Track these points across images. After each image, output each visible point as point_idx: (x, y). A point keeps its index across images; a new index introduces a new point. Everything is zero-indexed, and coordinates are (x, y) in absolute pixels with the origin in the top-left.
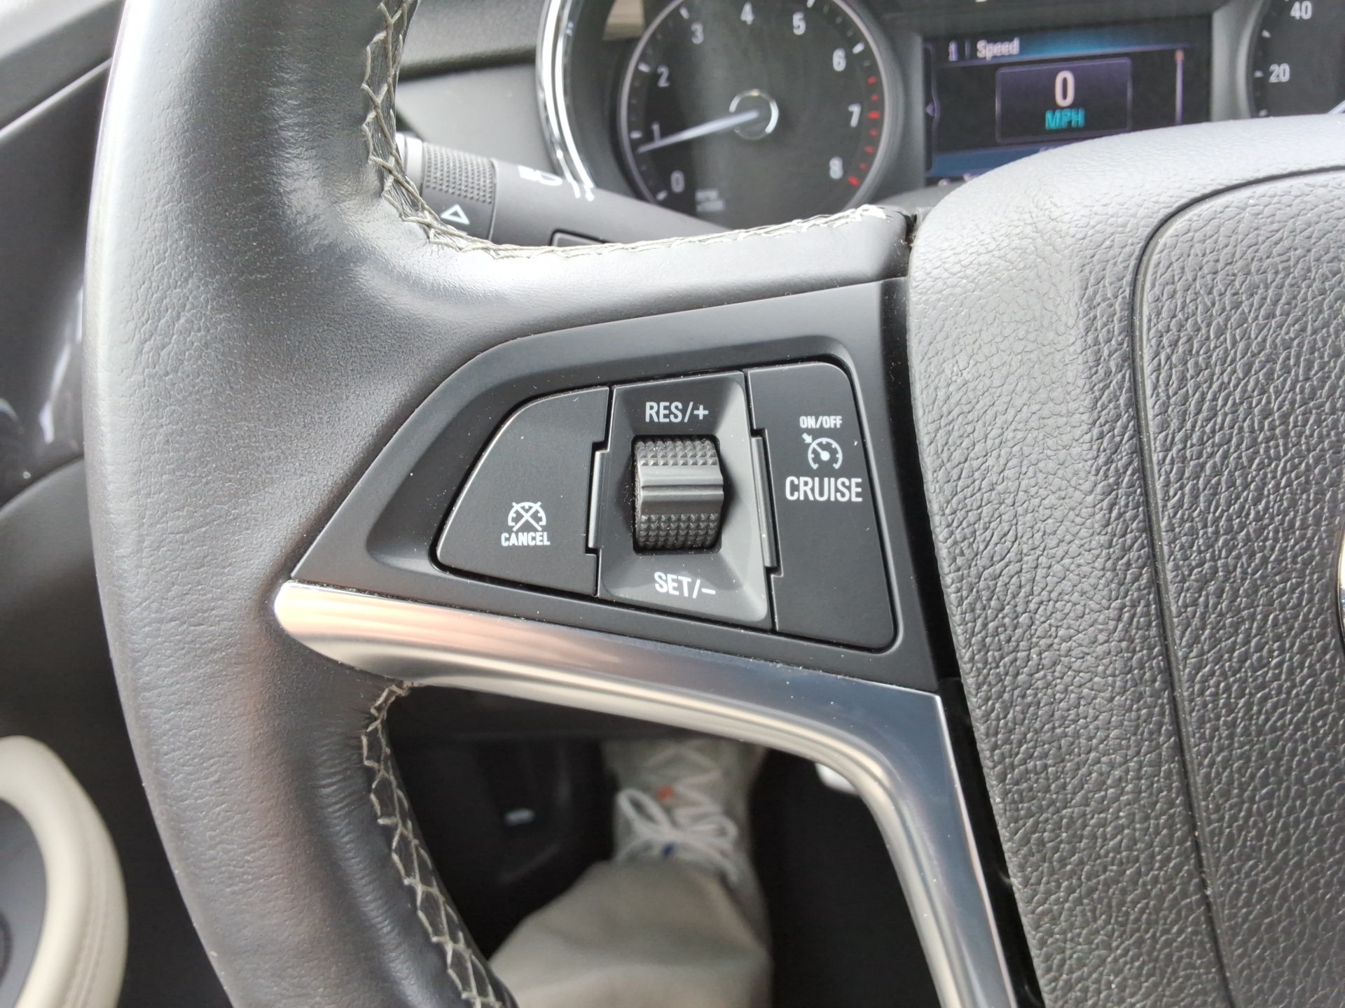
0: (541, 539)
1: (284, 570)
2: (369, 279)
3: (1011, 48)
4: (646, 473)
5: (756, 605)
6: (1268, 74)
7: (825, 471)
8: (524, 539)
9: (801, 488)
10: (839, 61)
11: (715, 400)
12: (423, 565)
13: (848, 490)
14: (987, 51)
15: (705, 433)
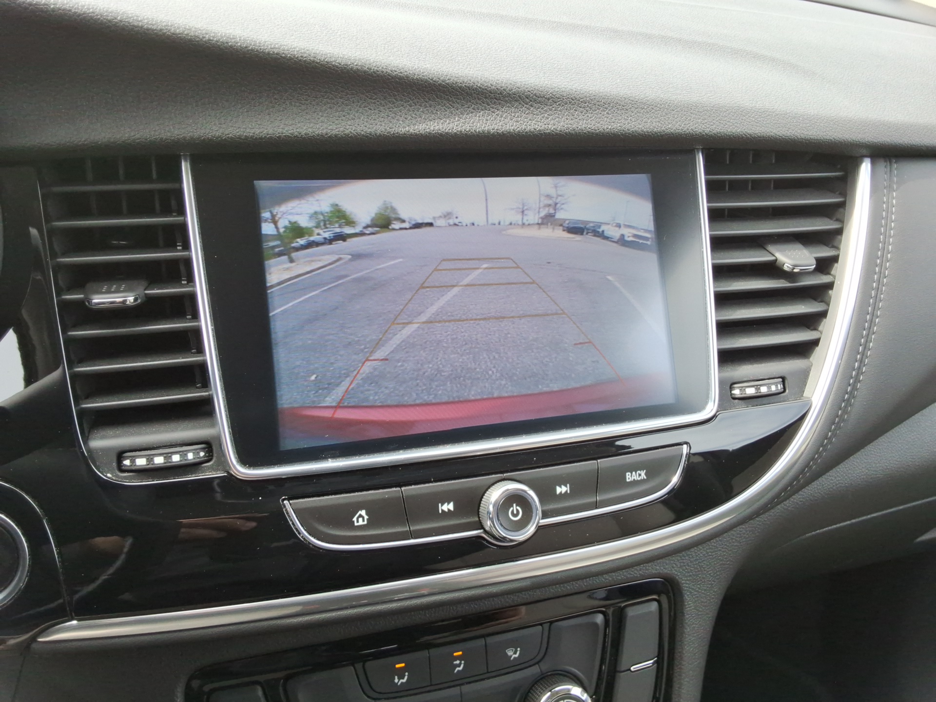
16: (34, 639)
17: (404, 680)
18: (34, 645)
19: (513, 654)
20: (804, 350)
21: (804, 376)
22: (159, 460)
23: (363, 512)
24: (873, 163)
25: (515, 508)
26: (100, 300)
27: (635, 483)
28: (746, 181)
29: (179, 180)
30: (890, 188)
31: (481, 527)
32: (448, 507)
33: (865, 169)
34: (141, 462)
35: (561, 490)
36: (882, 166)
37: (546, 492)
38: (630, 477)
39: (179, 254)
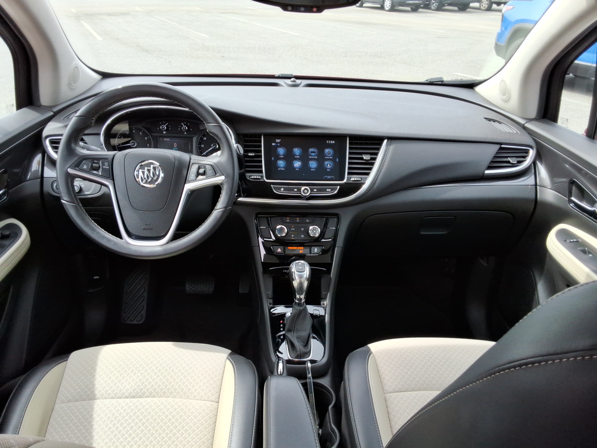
0: (86, 168)
1: (69, 168)
2: (76, 151)
3: (169, 139)
4: (94, 165)
5: (100, 174)
6: (201, 146)
7: (106, 166)
8: (85, 168)
9: (104, 167)
10: (146, 138)
11: (99, 161)
12: (78, 169)
13: (108, 167)
14: (165, 139)
15: (98, 163)
16: (237, 200)
17: (288, 221)
18: (236, 201)
19: (308, 221)
20: (368, 174)
21: (366, 179)
22: (255, 177)
23: (283, 189)
24: (387, 140)
25: (306, 190)
26: (250, 154)
27: (328, 191)
28: (363, 143)
29: (261, 138)
30: (390, 145)
31: (301, 193)
32: (296, 190)
33: (386, 141)
34: (253, 177)
35: (315, 190)
36: (390, 141)
37: (312, 190)
38: (327, 190)
39: (260, 149)
